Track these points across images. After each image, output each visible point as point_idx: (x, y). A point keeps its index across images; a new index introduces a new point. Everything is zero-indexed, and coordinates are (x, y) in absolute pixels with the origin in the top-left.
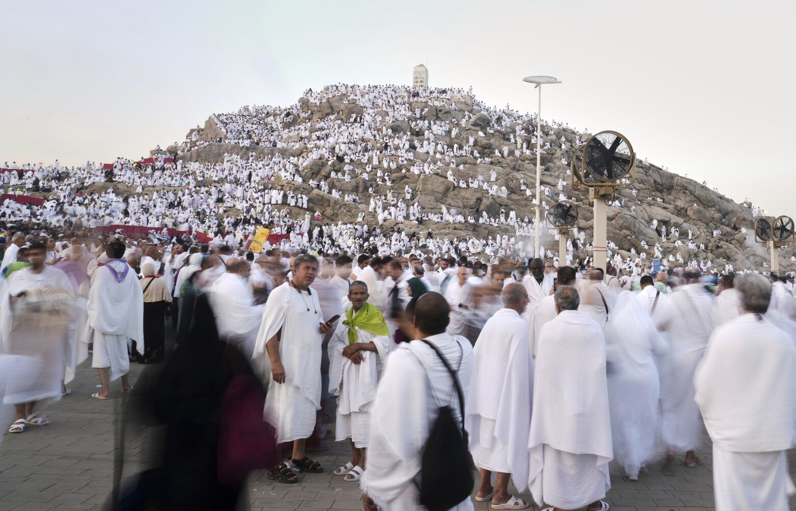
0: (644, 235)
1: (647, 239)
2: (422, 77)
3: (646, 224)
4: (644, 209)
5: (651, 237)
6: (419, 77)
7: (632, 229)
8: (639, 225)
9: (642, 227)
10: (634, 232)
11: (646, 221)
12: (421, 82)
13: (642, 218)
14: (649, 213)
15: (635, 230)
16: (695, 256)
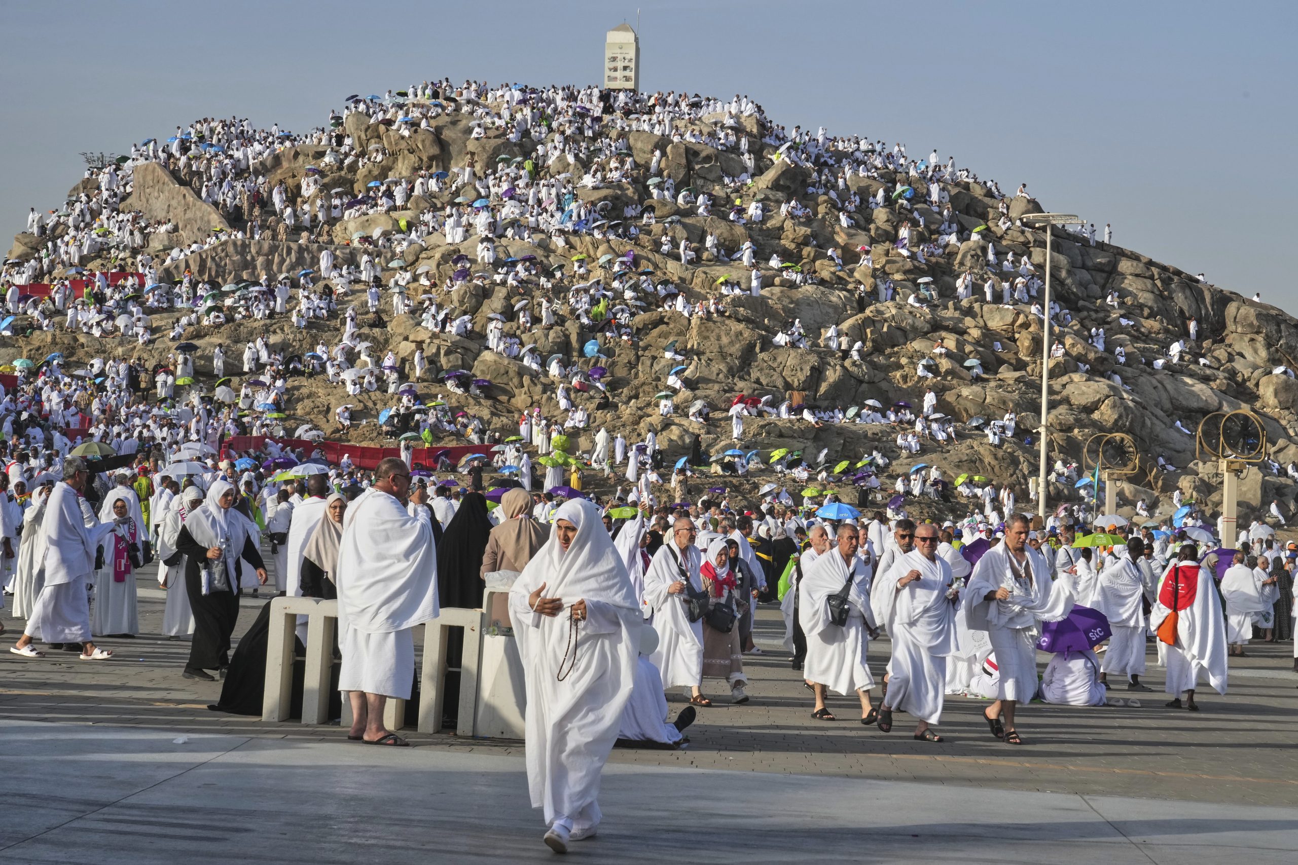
0: (1163, 444)
1: (1167, 453)
2: (628, 57)
3: (1167, 420)
4: (1160, 382)
5: (1178, 447)
6: (620, 57)
7: (1138, 433)
8: (1152, 424)
9: (1159, 427)
10: (1141, 439)
11: (1165, 412)
12: (625, 68)
13: (1156, 405)
14: (1172, 392)
15: (1144, 433)
16: (1277, 494)
